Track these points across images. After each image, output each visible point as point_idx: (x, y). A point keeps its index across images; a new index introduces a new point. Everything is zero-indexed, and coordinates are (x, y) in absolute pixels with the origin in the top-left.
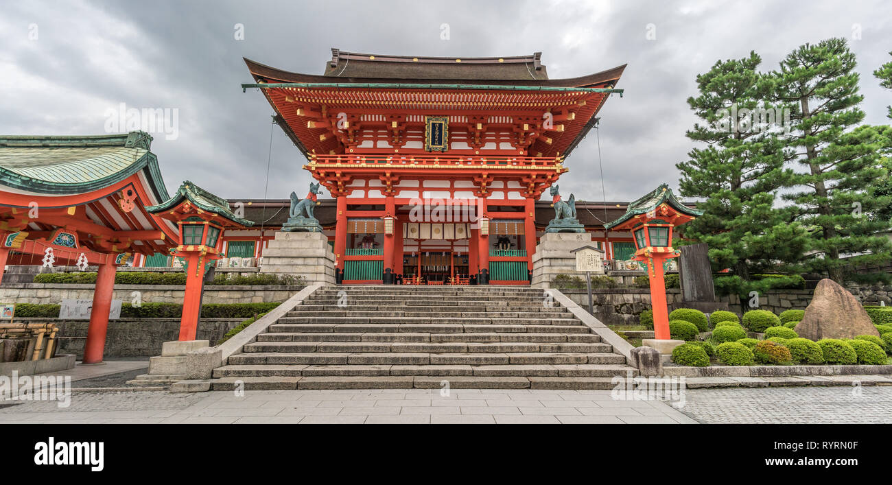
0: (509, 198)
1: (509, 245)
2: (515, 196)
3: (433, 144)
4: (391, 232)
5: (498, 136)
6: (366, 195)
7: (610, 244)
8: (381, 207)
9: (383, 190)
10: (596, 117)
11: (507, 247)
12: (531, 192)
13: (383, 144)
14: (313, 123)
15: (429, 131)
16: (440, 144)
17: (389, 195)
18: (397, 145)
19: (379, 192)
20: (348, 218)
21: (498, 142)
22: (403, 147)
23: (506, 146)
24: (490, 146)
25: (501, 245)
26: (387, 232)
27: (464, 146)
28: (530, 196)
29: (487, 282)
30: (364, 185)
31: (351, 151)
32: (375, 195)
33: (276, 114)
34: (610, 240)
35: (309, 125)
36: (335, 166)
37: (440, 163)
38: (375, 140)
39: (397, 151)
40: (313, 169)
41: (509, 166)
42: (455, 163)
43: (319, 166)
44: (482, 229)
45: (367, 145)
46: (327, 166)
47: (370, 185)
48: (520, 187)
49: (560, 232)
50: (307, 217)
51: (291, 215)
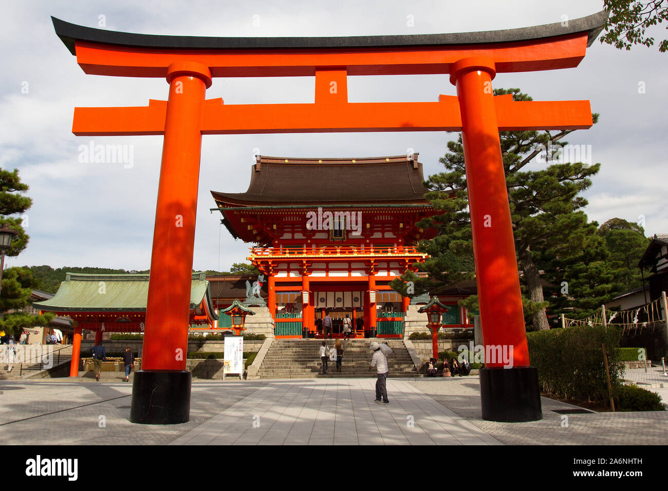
0: (391, 276)
1: (392, 308)
2: (395, 274)
3: (335, 235)
4: (308, 302)
5: (383, 227)
6: (288, 275)
8: (300, 284)
9: (300, 271)
11: (391, 311)
13: (299, 237)
14: (252, 226)
16: (341, 236)
17: (304, 275)
18: (309, 237)
19: (297, 272)
20: (277, 292)
21: (383, 232)
22: (314, 238)
23: (389, 235)
24: (377, 235)
26: (305, 302)
27: (358, 236)
29: (375, 336)
30: (286, 268)
31: (277, 242)
32: (294, 275)
33: (223, 218)
35: (249, 228)
36: (268, 257)
37: (341, 253)
38: (293, 233)
39: (309, 241)
40: (253, 259)
41: (390, 254)
42: (352, 252)
43: (258, 257)
44: (371, 299)
45: (288, 236)
46: (263, 257)
47: (291, 267)
48: (399, 267)
49: (417, 304)
50: (257, 297)
51: (247, 296)
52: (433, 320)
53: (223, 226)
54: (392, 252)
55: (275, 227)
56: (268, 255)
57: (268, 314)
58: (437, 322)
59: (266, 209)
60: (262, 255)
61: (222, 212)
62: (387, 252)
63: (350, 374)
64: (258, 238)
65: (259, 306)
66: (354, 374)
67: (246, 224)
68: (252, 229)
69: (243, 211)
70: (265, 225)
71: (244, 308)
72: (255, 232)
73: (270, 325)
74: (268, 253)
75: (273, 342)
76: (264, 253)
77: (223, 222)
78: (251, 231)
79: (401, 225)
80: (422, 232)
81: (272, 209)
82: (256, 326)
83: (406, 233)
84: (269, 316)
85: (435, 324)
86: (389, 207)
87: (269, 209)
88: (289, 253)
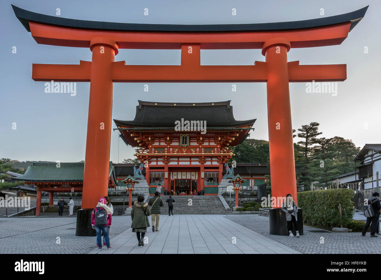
0: (213, 164)
1: (213, 181)
2: (215, 163)
3: (183, 143)
4: (167, 177)
5: (209, 140)
6: (157, 163)
7: (253, 180)
8: (163, 168)
9: (163, 162)
10: (249, 133)
11: (212, 182)
12: (221, 162)
13: (163, 144)
14: (137, 138)
15: (181, 139)
16: (186, 144)
17: (166, 163)
18: (169, 144)
19: (162, 162)
20: (150, 172)
21: (209, 142)
22: (171, 145)
23: (212, 144)
24: (206, 144)
25: (209, 181)
26: (166, 177)
27: (195, 144)
28: (221, 163)
29: (203, 194)
30: (156, 160)
31: (150, 147)
32: (160, 163)
33: (120, 134)
34: (253, 179)
35: (135, 139)
36: (146, 154)
37: (186, 152)
38: (160, 142)
39: (168, 147)
40: (138, 155)
41: (212, 154)
42: (192, 152)
43: (140, 154)
44: (202, 176)
45: (156, 144)
46: (143, 154)
47: (158, 160)
48: (217, 160)
49: (227, 179)
50: (140, 175)
51: (134, 174)
52: (236, 186)
53: (121, 138)
54: (214, 152)
55: (150, 139)
56: (146, 153)
57: (146, 183)
58: (239, 188)
59: (145, 129)
60: (143, 153)
61: (120, 130)
62: (211, 152)
63: (191, 212)
64: (140, 145)
65: (141, 179)
66: (193, 212)
67: (134, 137)
68: (137, 140)
69: (132, 130)
70: (144, 138)
71: (133, 180)
72: (138, 141)
73: (147, 189)
74: (146, 152)
75: (149, 197)
76: (144, 152)
77: (120, 136)
78: (136, 141)
79: (220, 139)
80: (231, 142)
81: (148, 129)
82: (140, 189)
83: (222, 143)
84: (146, 184)
85: (237, 188)
86: (214, 129)
87: (147, 129)
88: (158, 153)
